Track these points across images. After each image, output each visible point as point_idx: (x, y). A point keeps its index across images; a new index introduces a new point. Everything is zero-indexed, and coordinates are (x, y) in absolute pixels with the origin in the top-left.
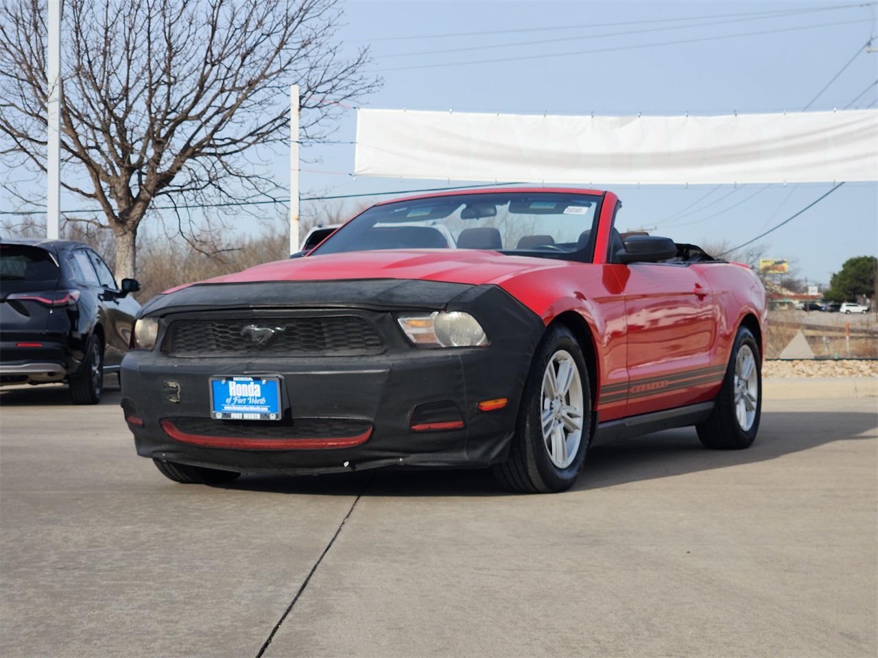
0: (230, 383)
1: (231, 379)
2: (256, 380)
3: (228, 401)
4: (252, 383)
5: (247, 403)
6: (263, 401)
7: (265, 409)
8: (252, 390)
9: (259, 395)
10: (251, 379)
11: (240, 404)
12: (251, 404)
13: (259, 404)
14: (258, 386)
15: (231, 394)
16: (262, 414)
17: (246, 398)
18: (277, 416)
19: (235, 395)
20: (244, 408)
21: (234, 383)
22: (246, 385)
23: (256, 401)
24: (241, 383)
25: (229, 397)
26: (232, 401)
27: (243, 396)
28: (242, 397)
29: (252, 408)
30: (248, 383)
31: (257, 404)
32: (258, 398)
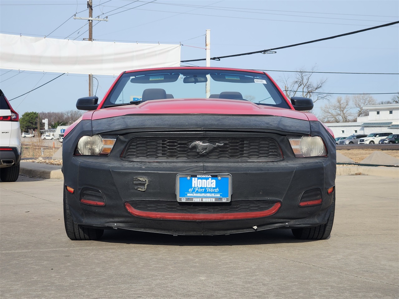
0: (193, 179)
1: (195, 176)
2: (214, 177)
3: (190, 190)
4: (210, 179)
5: (205, 192)
6: (217, 190)
7: (219, 195)
8: (211, 183)
9: (214, 186)
10: (210, 176)
11: (200, 192)
12: (208, 192)
13: (214, 192)
14: (214, 181)
15: (193, 186)
16: (216, 198)
17: (205, 188)
18: (227, 199)
19: (196, 186)
20: (203, 195)
21: (196, 179)
22: (205, 180)
23: (212, 190)
24: (202, 179)
25: (191, 187)
26: (194, 190)
27: (203, 187)
28: (201, 188)
29: (208, 195)
30: (207, 179)
31: (212, 192)
32: (214, 188)
